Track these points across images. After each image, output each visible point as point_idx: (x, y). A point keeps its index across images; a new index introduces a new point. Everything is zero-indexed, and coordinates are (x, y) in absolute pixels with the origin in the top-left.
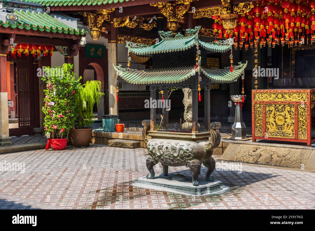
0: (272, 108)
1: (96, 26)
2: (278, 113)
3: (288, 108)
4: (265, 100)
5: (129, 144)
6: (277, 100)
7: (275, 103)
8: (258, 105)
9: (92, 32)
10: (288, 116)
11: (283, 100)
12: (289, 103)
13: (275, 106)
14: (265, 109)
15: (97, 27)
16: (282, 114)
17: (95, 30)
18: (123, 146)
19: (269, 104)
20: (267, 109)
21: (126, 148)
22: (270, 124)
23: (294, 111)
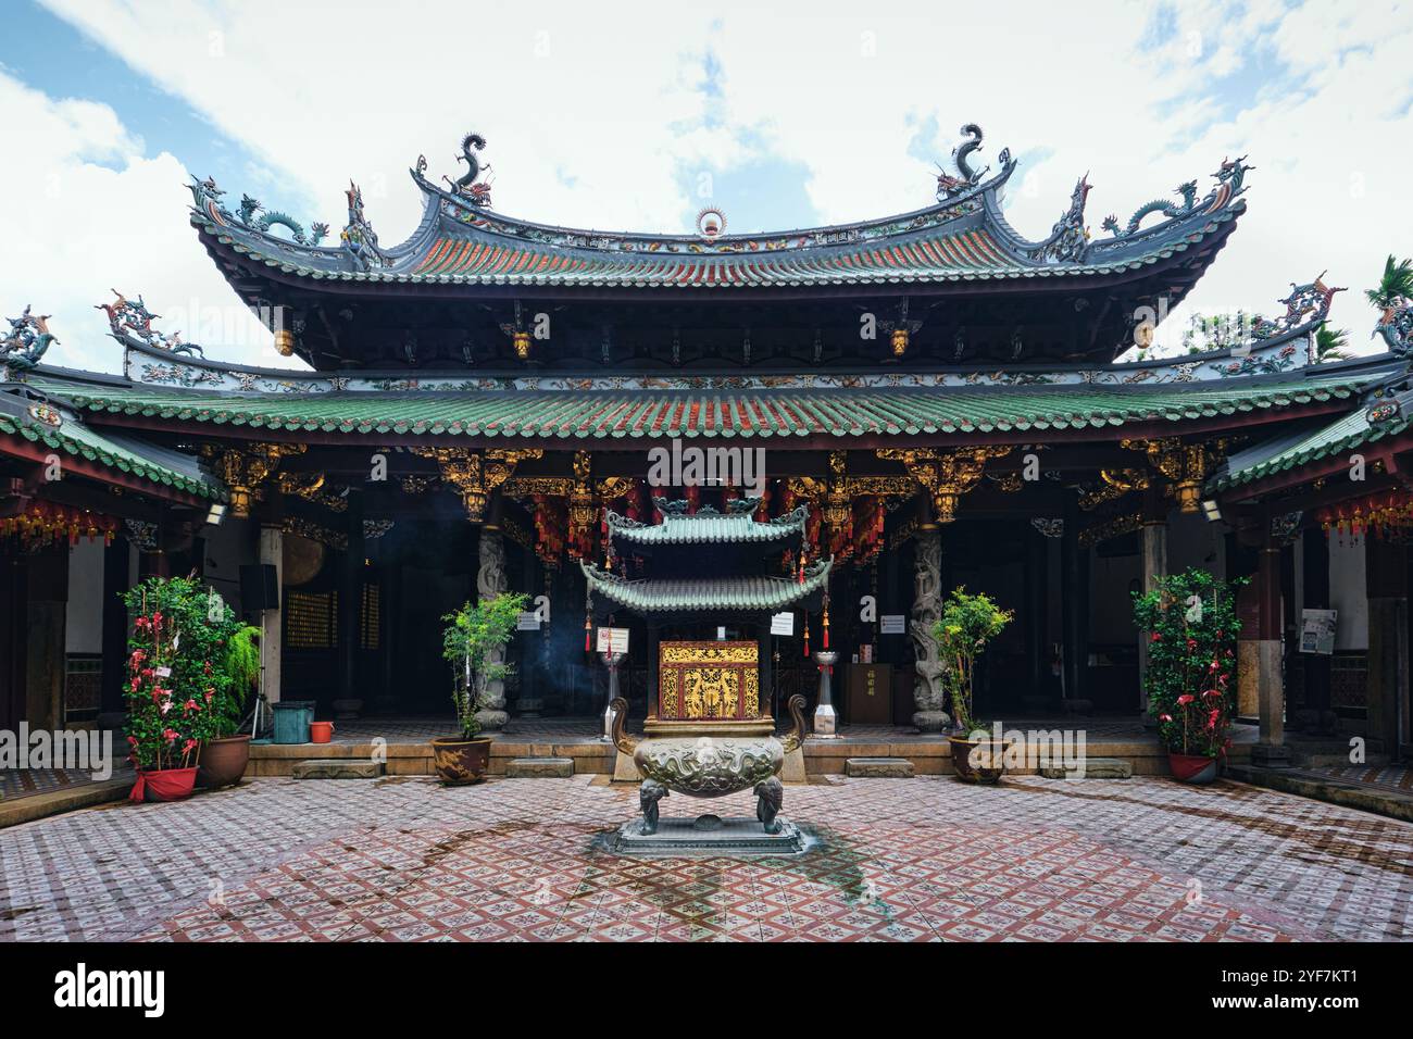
0: (697, 675)
1: (244, 482)
2: (708, 685)
3: (726, 675)
4: (685, 660)
5: (362, 767)
6: (706, 660)
7: (702, 666)
8: (669, 671)
9: (234, 496)
10: (726, 689)
11: (717, 660)
12: (729, 666)
13: (703, 671)
14: (681, 678)
15: (247, 486)
16: (715, 685)
17: (243, 492)
18: (344, 774)
19: (693, 667)
20: (688, 677)
21: (353, 778)
22: (691, 706)
23: (736, 679)
